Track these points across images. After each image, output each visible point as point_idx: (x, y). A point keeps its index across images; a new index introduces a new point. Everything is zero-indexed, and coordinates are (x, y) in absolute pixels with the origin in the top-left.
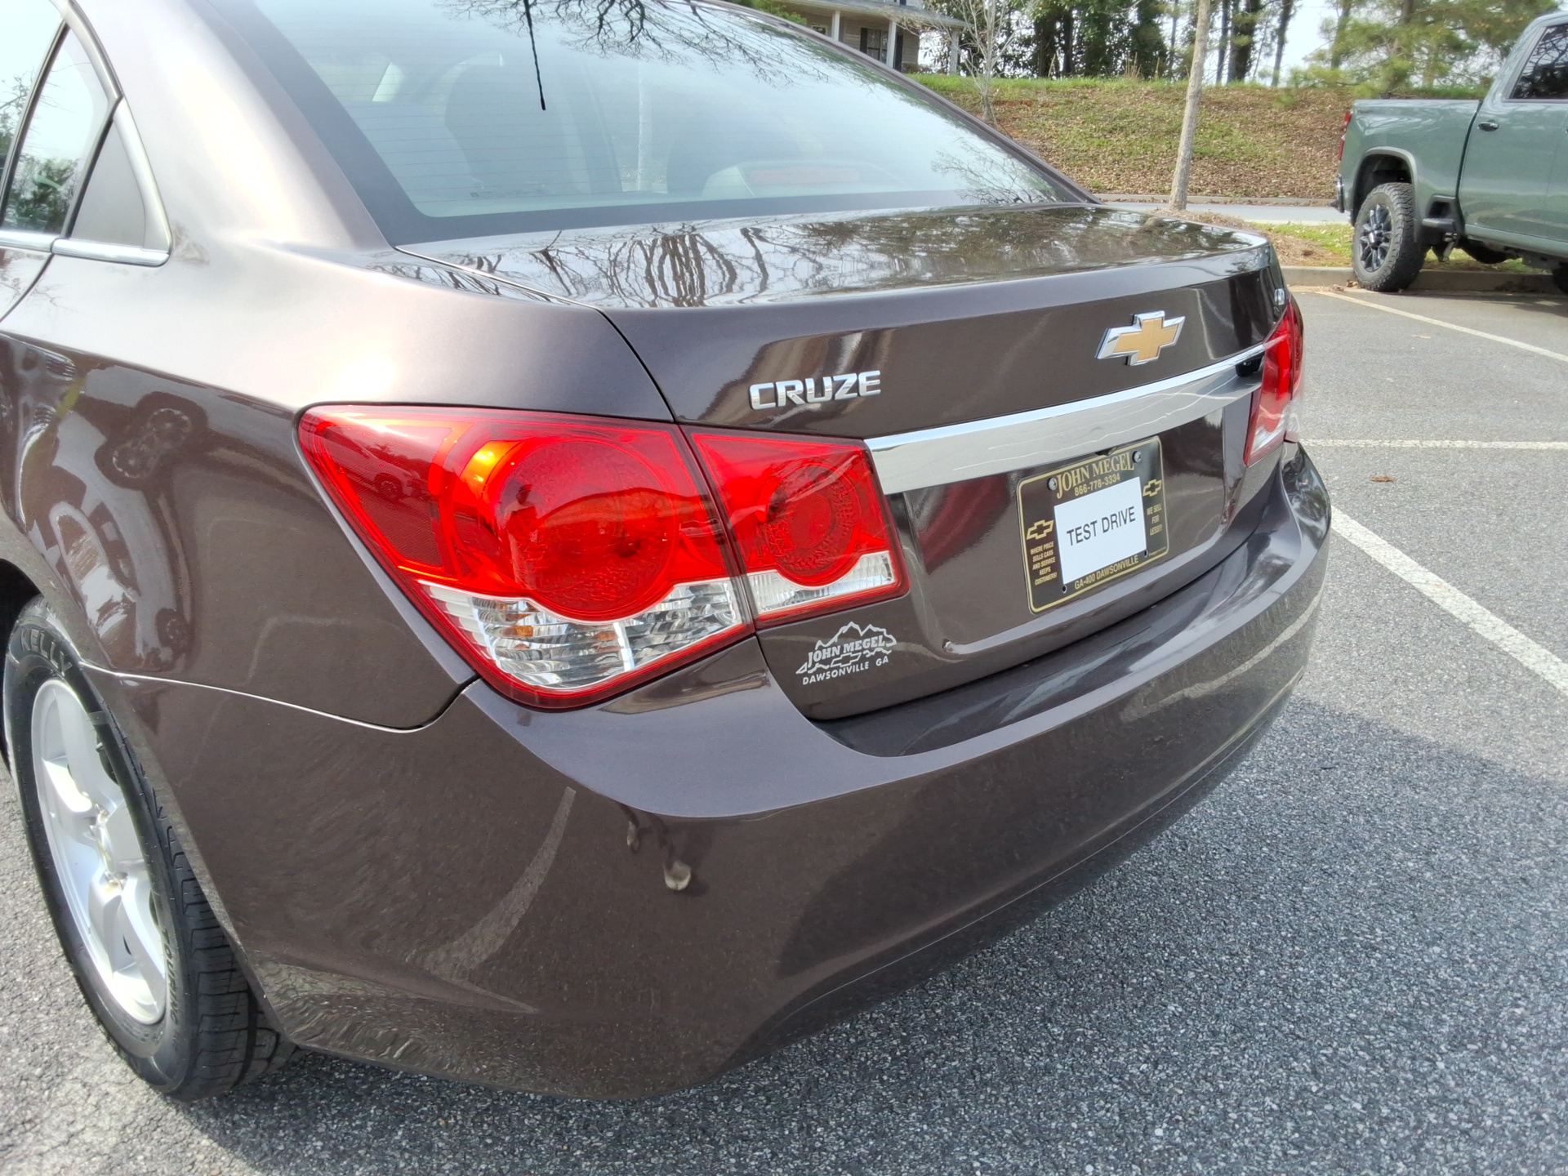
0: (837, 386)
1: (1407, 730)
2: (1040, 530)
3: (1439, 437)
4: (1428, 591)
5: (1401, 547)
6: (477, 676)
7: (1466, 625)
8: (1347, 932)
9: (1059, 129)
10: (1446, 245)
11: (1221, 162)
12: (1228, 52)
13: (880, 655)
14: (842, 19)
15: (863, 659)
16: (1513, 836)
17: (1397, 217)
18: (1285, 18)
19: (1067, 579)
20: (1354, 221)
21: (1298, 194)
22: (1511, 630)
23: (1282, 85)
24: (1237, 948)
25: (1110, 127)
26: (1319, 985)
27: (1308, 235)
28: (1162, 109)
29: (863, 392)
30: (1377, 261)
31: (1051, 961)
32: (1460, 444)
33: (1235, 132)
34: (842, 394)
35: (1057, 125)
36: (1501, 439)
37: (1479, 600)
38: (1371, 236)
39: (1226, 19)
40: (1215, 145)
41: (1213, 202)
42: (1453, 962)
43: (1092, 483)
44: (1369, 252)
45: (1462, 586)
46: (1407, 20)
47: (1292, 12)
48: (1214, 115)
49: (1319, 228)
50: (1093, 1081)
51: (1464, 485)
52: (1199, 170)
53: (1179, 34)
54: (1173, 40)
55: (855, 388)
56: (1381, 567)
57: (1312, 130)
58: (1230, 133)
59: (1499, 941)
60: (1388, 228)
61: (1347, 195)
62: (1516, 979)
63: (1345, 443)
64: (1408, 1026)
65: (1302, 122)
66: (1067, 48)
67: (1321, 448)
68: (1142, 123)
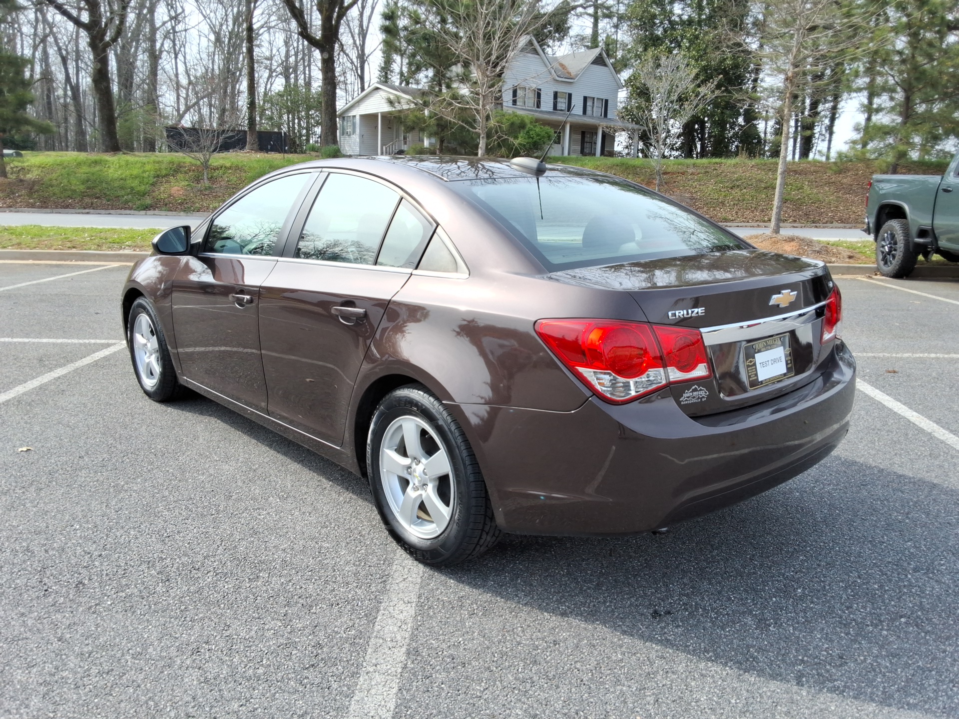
0: (692, 312)
1: (900, 473)
2: (751, 362)
3: (921, 352)
4: (913, 419)
5: (900, 401)
6: (594, 394)
7: (930, 434)
8: (872, 537)
9: (701, 187)
10: (929, 252)
11: (797, 204)
12: (799, 140)
13: (703, 397)
14: (571, 127)
15: (699, 398)
16: (945, 509)
17: (900, 238)
18: (833, 119)
19: (760, 380)
20: (876, 239)
21: (846, 222)
22: (952, 435)
23: (832, 160)
24: (827, 541)
25: (731, 185)
26: (861, 553)
27: (851, 246)
28: (761, 175)
29: (700, 314)
30: (890, 261)
31: (751, 543)
32: (933, 355)
33: (806, 187)
34: (694, 315)
35: (700, 185)
36: (955, 353)
37: (937, 423)
38: (886, 247)
39: (797, 121)
40: (794, 195)
41: (794, 227)
42: (915, 547)
43: (768, 347)
44: (885, 256)
45: (930, 417)
46: (904, 123)
47: (837, 116)
48: (792, 178)
49: (857, 242)
50: (772, 577)
51: (934, 374)
52: (785, 209)
53: (769, 130)
54: (765, 133)
55: (698, 313)
56: (890, 410)
57: (851, 185)
58: (802, 188)
59: (936, 541)
60: (896, 243)
61: (871, 225)
62: (942, 553)
63: (873, 355)
64: (897, 565)
65: (845, 181)
66: (702, 140)
67: (860, 357)
68: (749, 183)
